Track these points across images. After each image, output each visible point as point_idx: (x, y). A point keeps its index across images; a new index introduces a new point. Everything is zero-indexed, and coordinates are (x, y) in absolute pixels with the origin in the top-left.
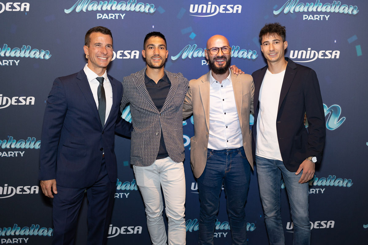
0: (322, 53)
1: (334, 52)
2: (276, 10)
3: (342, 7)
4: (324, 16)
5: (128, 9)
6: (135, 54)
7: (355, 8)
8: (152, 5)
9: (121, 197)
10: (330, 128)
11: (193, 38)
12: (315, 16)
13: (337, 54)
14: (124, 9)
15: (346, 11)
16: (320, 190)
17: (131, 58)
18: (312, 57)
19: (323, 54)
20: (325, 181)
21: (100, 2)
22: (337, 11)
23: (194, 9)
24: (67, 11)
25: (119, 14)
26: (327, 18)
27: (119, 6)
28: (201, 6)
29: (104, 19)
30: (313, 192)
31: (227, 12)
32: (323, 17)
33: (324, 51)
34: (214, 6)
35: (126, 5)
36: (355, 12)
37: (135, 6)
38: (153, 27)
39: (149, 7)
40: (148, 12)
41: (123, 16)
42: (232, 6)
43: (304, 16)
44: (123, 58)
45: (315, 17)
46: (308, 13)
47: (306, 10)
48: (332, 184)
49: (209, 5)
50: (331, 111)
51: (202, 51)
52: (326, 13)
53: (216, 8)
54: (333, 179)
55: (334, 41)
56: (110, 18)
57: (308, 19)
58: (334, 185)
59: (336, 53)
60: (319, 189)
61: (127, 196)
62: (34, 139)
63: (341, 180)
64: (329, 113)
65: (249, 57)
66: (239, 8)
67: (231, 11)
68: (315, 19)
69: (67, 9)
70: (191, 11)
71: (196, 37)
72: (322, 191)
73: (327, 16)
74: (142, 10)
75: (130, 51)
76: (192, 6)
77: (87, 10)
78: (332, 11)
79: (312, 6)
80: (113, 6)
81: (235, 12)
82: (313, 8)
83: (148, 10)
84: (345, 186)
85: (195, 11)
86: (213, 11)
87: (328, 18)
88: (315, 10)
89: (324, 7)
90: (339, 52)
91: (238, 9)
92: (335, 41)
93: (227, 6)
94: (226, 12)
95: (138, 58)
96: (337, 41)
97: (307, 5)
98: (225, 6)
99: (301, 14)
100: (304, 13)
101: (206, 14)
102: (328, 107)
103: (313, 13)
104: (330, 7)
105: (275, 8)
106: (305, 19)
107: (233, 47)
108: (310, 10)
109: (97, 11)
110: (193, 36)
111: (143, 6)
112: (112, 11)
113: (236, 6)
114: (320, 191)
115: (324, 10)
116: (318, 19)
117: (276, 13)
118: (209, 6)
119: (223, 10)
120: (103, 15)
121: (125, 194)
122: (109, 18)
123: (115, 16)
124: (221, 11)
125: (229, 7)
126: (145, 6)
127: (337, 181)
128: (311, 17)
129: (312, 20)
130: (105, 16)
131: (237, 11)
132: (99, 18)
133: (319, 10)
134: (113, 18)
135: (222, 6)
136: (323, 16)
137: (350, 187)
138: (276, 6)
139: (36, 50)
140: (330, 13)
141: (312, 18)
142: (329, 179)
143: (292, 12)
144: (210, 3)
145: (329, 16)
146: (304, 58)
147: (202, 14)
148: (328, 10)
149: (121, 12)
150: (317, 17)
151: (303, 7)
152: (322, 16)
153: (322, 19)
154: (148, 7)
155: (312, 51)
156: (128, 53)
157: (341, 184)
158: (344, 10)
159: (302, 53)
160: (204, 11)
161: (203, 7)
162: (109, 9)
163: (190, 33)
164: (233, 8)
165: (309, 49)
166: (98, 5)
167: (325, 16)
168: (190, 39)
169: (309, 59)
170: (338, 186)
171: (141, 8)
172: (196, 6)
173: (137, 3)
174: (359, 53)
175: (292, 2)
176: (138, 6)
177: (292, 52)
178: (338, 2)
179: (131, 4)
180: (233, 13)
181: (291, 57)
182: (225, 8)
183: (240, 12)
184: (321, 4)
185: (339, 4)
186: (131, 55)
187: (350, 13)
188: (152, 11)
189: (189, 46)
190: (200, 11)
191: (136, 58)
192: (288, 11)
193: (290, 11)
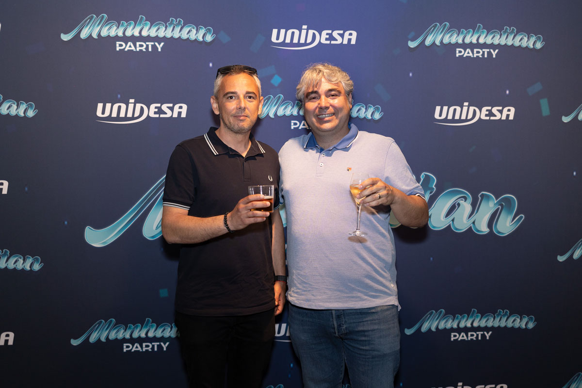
0: (487, 110)
1: (506, 109)
2: (413, 40)
3: (518, 38)
4: (490, 51)
5: (169, 35)
6: (180, 110)
7: (539, 39)
8: (209, 29)
9: (156, 349)
10: (499, 232)
11: (276, 85)
12: (475, 50)
13: (510, 112)
14: (161, 34)
15: (524, 44)
16: (484, 333)
17: (173, 116)
18: (470, 117)
19: (487, 113)
20: (492, 319)
21: (121, 22)
22: (510, 43)
23: (278, 36)
24: (65, 37)
25: (153, 43)
26: (494, 54)
27: (154, 29)
28: (290, 32)
29: (128, 50)
30: (472, 338)
31: (333, 42)
32: (488, 52)
33: (489, 108)
34: (311, 32)
35: (166, 28)
36: (539, 45)
37: (181, 31)
38: (211, 65)
39: (204, 33)
40: (201, 39)
41: (159, 47)
42: (341, 32)
43: (458, 50)
44: (159, 116)
45: (475, 52)
46: (464, 46)
47: (460, 41)
48: (503, 324)
49: (303, 30)
50: (502, 205)
51: (291, 105)
52: (492, 46)
53: (314, 36)
54: (504, 315)
55: (506, 92)
56: (138, 50)
57: (465, 56)
58: (506, 326)
59: (509, 110)
60: (482, 333)
61: (165, 347)
62: (6, 252)
63: (518, 318)
64: (498, 209)
65: (369, 117)
66: (352, 36)
67: (339, 41)
68: (475, 56)
69: (66, 33)
70: (274, 39)
71: (282, 82)
72: (488, 336)
73: (494, 51)
74: (193, 36)
75: (171, 105)
76: (275, 31)
77: (99, 35)
78: (503, 43)
79: (470, 34)
80: (144, 29)
81: (346, 43)
82: (472, 38)
83: (203, 38)
84: (524, 327)
85: (281, 40)
86: (309, 40)
87: (496, 55)
88: (474, 41)
89: (490, 37)
90: (513, 109)
91: (350, 37)
92: (508, 92)
93: (332, 32)
94: (330, 42)
95: (185, 117)
96: (510, 92)
97: (462, 33)
98: (330, 32)
99: (453, 47)
100: (457, 45)
101: (299, 44)
102: (497, 199)
103: (472, 46)
104: (499, 36)
105: (410, 36)
106: (459, 56)
108: (467, 41)
109: (117, 38)
110: (277, 80)
111: (194, 31)
112: (141, 38)
113: (347, 33)
114: (483, 336)
115: (489, 41)
116: (480, 55)
117: (412, 45)
118: (304, 32)
119: (327, 39)
120: (126, 45)
121: (162, 344)
122: (136, 49)
123: (147, 46)
124: (323, 41)
125: (335, 34)
126: (197, 30)
127: (511, 319)
128: (468, 53)
129: (470, 56)
130: (130, 46)
131: (350, 40)
132: (120, 49)
133: (481, 41)
134: (143, 49)
135: (324, 33)
136: (488, 50)
137: (532, 329)
138: (412, 34)
139: (12, 101)
140: (499, 46)
141: (471, 54)
142: (498, 315)
143: (438, 43)
144: (305, 27)
145: (497, 51)
146: (458, 118)
147: (291, 44)
148: (496, 41)
149: (157, 39)
150: (478, 52)
151: (455, 35)
152: (486, 51)
153: (486, 56)
154: (202, 31)
155: (471, 107)
156: (168, 107)
157: (517, 324)
158: (521, 42)
159: (455, 110)
160: (295, 41)
161: (293, 33)
162: (137, 34)
163: (272, 76)
164: (342, 36)
165: (466, 104)
166: (118, 27)
167: (492, 51)
168: (273, 86)
169: (466, 120)
170: (513, 327)
171: (190, 34)
172: (283, 31)
173: (185, 25)
174: (546, 110)
175: (437, 27)
176: (186, 30)
177: (438, 108)
178: (512, 28)
179: (174, 27)
180: (344, 43)
181: (437, 116)
182: (330, 35)
183: (353, 42)
184: (485, 31)
185: (512, 32)
186: (172, 111)
187: (531, 46)
188: (209, 38)
189: (270, 97)
190: (288, 41)
191: (182, 116)
192: (432, 42)
193: (434, 41)
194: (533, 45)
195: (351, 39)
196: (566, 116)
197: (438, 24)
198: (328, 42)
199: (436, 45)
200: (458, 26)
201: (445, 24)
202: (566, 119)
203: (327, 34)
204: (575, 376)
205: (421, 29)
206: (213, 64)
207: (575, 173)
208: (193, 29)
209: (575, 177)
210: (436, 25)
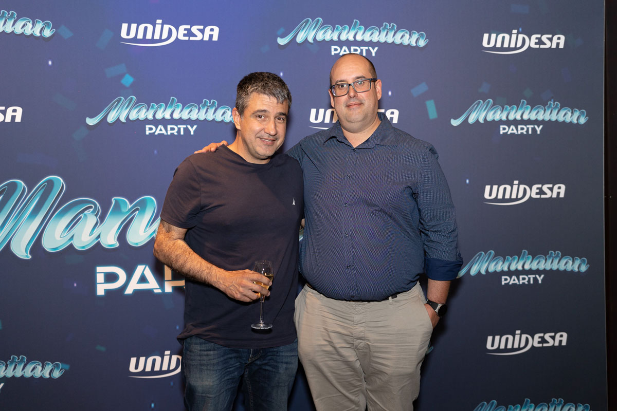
1: (389, 112)
2: (283, 36)
3: (399, 35)
4: (369, 49)
6: (14, 114)
7: (422, 36)
8: (47, 23)
11: (128, 85)
12: (352, 48)
13: (394, 115)
15: (406, 41)
17: (6, 121)
22: (390, 40)
23: (129, 31)
26: (373, 52)
28: (142, 27)
31: (192, 38)
32: (366, 50)
34: (166, 27)
36: (422, 43)
37: (14, 24)
38: (50, 63)
39: (41, 27)
40: (38, 34)
43: (333, 47)
45: (352, 50)
46: (340, 43)
47: (335, 39)
49: (157, 25)
51: (146, 108)
52: (371, 44)
53: (170, 31)
55: (388, 93)
57: (341, 54)
59: (392, 113)
66: (213, 32)
67: (199, 37)
70: (124, 35)
71: (134, 82)
73: (373, 49)
74: (28, 31)
75: (3, 108)
76: (125, 26)
78: (382, 41)
79: (346, 31)
81: (208, 40)
82: (348, 35)
83: (40, 32)
85: (132, 35)
86: (165, 36)
87: (376, 53)
88: (351, 38)
89: (368, 34)
90: (396, 112)
91: (211, 33)
92: (390, 93)
93: (191, 27)
94: (189, 38)
95: (20, 121)
96: (392, 93)
97: (337, 29)
98: (188, 27)
99: (327, 44)
100: (332, 42)
101: (153, 41)
103: (348, 43)
104: (378, 33)
105: (279, 32)
106: (335, 54)
107: (205, 101)
108: (343, 38)
110: (128, 80)
111: (30, 25)
113: (208, 28)
115: (367, 38)
117: (282, 41)
118: (158, 27)
119: (185, 35)
124: (181, 37)
125: (195, 29)
128: (345, 51)
131: (211, 36)
133: (359, 38)
135: (182, 28)
136: (367, 48)
138: (282, 30)
140: (378, 44)
141: (348, 52)
143: (310, 40)
144: (159, 21)
145: (376, 49)
147: (144, 40)
148: (375, 38)
150: (356, 50)
151: (330, 32)
152: (364, 48)
153: (364, 54)
154: (39, 26)
158: (402, 40)
159: (332, 113)
160: (149, 36)
161: (146, 28)
163: (122, 76)
164: (202, 31)
167: (371, 48)
168: (123, 87)
171: (25, 28)
172: (134, 26)
173: (18, 18)
174: (432, 113)
175: (309, 23)
176: (20, 24)
177: (313, 111)
178: (391, 25)
179: (6, 21)
180: (204, 39)
181: (312, 119)
182: (189, 30)
183: (215, 38)
184: (363, 27)
185: (393, 28)
186: (5, 115)
187: (414, 44)
188: (48, 33)
189: (120, 99)
190: (140, 36)
191: (16, 121)
192: (303, 39)
193: (307, 38)
194: (416, 43)
195: (213, 35)
196: (455, 118)
197: (310, 20)
198: (187, 38)
199: (309, 42)
200: (332, 21)
201: (318, 20)
202: (455, 123)
203: (185, 29)
204: (478, 407)
205: (291, 25)
206: (52, 63)
207: (468, 181)
208: (28, 23)
209: (467, 185)
210: (308, 21)
